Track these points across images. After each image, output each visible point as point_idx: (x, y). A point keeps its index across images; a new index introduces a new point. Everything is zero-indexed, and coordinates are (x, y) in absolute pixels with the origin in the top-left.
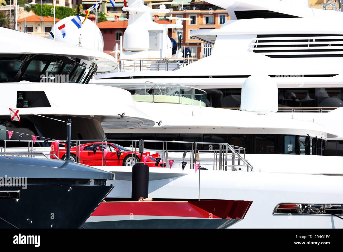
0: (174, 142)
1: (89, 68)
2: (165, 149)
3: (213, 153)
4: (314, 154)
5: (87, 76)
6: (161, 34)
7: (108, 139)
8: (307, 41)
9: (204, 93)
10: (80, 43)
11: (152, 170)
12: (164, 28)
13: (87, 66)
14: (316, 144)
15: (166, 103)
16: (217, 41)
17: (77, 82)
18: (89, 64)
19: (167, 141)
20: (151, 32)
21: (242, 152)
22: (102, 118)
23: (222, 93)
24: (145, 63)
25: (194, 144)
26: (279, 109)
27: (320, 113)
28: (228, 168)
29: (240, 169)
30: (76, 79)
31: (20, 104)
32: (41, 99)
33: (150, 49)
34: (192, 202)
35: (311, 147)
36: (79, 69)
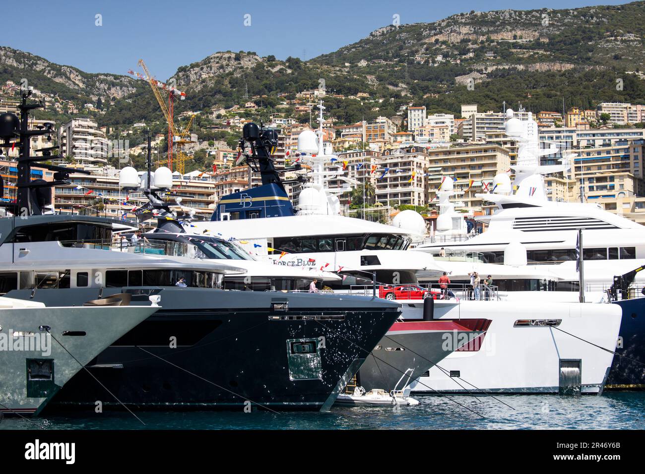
4: (549, 290)
5: (406, 245)
6: (460, 219)
7: (420, 284)
8: (546, 221)
9: (482, 255)
10: (400, 226)
11: (436, 301)
12: (462, 215)
13: (405, 240)
14: (551, 284)
15: (457, 261)
16: (491, 223)
17: (399, 249)
18: (405, 238)
20: (453, 219)
21: (496, 289)
22: (416, 271)
23: (495, 254)
24: (447, 238)
25: (464, 285)
26: (527, 263)
27: (554, 265)
30: (398, 248)
31: (363, 264)
32: (374, 260)
33: (453, 229)
34: (455, 321)
35: (547, 287)
36: (400, 241)
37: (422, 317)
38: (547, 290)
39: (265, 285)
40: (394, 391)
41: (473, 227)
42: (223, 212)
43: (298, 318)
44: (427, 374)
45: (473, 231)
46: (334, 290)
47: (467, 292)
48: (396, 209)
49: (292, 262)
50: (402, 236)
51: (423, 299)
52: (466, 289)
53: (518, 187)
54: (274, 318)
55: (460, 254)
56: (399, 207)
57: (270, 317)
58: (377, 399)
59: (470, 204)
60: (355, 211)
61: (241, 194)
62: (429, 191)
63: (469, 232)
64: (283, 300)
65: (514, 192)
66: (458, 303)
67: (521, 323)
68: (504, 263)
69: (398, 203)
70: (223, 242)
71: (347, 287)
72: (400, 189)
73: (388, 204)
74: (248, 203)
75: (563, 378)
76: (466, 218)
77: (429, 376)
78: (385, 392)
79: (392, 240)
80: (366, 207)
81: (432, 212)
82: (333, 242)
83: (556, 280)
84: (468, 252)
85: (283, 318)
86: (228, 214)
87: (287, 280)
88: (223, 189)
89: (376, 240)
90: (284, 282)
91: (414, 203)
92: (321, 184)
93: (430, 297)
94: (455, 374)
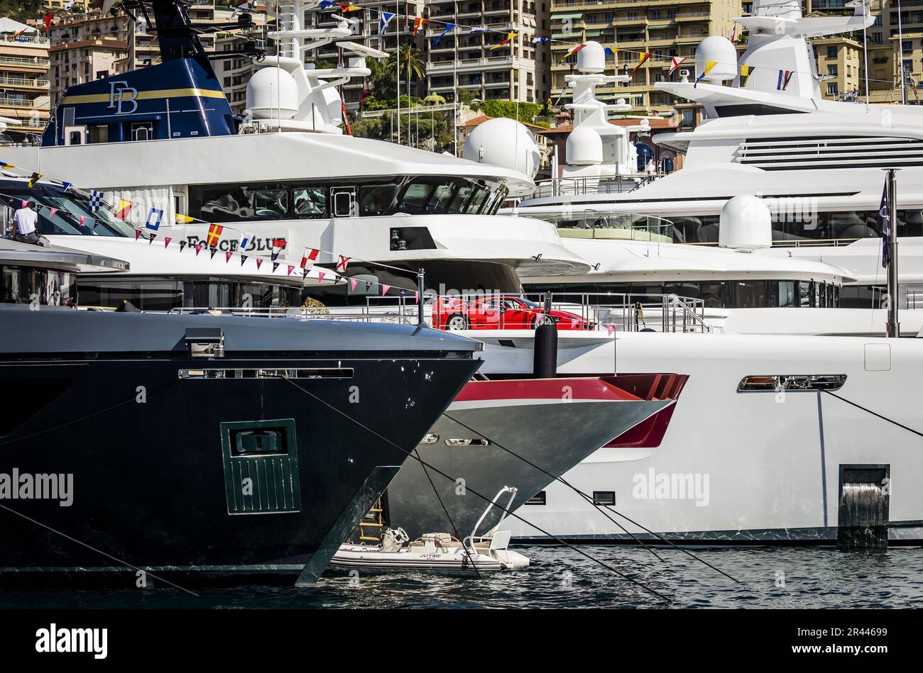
0: (609, 294)
1: (496, 192)
2: (585, 303)
3: (662, 309)
4: (822, 306)
5: (494, 203)
6: (619, 139)
7: (526, 292)
8: (816, 145)
9: (669, 223)
10: (481, 158)
11: (562, 334)
12: (623, 131)
13: (492, 190)
14: (825, 292)
15: (613, 239)
16: (690, 150)
17: (478, 212)
18: (494, 186)
19: (588, 294)
20: (604, 138)
21: (699, 305)
22: (518, 263)
23: (698, 221)
24: (589, 183)
25: (627, 297)
26: (773, 244)
27: (834, 247)
28: (677, 328)
29: (692, 330)
30: (476, 208)
31: (395, 246)
32: (422, 238)
33: (604, 163)
34: (607, 378)
35: (817, 297)
36: (480, 193)
37: (531, 370)
38: (817, 304)
39: (170, 295)
40: (472, 537)
41: (649, 158)
42: (70, 125)
43: (246, 374)
44: (541, 498)
45: (651, 167)
46: (328, 308)
47: (633, 312)
48: (476, 110)
49: (231, 241)
50: (487, 183)
51: (532, 327)
52: (629, 305)
53: (751, 69)
54: (191, 372)
55: (620, 220)
56: (482, 105)
57: (181, 372)
58: (432, 558)
59: (646, 99)
60: (380, 114)
61: (112, 84)
62: (552, 69)
63: (641, 169)
64: (211, 333)
65: (743, 81)
66: (612, 336)
67: (754, 384)
68: (720, 243)
69: (480, 97)
70: (73, 196)
71: (358, 300)
72: (485, 63)
73: (457, 98)
74: (127, 105)
75: (847, 508)
76: (633, 136)
77: (544, 504)
78: (453, 540)
79: (462, 191)
80: (404, 105)
81: (559, 118)
82: (327, 195)
83: (837, 283)
84: (638, 218)
85: (212, 374)
86: (82, 130)
87: (219, 283)
88: (67, 61)
89: (426, 189)
90: (213, 289)
91: (516, 97)
92: (298, 59)
93: (550, 323)
94: (604, 498)
